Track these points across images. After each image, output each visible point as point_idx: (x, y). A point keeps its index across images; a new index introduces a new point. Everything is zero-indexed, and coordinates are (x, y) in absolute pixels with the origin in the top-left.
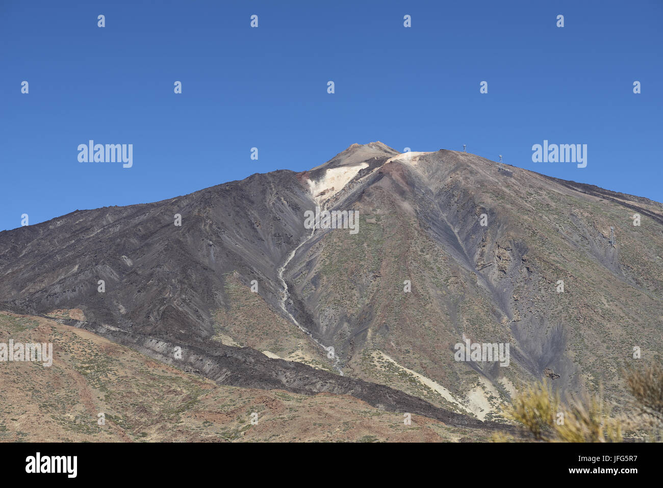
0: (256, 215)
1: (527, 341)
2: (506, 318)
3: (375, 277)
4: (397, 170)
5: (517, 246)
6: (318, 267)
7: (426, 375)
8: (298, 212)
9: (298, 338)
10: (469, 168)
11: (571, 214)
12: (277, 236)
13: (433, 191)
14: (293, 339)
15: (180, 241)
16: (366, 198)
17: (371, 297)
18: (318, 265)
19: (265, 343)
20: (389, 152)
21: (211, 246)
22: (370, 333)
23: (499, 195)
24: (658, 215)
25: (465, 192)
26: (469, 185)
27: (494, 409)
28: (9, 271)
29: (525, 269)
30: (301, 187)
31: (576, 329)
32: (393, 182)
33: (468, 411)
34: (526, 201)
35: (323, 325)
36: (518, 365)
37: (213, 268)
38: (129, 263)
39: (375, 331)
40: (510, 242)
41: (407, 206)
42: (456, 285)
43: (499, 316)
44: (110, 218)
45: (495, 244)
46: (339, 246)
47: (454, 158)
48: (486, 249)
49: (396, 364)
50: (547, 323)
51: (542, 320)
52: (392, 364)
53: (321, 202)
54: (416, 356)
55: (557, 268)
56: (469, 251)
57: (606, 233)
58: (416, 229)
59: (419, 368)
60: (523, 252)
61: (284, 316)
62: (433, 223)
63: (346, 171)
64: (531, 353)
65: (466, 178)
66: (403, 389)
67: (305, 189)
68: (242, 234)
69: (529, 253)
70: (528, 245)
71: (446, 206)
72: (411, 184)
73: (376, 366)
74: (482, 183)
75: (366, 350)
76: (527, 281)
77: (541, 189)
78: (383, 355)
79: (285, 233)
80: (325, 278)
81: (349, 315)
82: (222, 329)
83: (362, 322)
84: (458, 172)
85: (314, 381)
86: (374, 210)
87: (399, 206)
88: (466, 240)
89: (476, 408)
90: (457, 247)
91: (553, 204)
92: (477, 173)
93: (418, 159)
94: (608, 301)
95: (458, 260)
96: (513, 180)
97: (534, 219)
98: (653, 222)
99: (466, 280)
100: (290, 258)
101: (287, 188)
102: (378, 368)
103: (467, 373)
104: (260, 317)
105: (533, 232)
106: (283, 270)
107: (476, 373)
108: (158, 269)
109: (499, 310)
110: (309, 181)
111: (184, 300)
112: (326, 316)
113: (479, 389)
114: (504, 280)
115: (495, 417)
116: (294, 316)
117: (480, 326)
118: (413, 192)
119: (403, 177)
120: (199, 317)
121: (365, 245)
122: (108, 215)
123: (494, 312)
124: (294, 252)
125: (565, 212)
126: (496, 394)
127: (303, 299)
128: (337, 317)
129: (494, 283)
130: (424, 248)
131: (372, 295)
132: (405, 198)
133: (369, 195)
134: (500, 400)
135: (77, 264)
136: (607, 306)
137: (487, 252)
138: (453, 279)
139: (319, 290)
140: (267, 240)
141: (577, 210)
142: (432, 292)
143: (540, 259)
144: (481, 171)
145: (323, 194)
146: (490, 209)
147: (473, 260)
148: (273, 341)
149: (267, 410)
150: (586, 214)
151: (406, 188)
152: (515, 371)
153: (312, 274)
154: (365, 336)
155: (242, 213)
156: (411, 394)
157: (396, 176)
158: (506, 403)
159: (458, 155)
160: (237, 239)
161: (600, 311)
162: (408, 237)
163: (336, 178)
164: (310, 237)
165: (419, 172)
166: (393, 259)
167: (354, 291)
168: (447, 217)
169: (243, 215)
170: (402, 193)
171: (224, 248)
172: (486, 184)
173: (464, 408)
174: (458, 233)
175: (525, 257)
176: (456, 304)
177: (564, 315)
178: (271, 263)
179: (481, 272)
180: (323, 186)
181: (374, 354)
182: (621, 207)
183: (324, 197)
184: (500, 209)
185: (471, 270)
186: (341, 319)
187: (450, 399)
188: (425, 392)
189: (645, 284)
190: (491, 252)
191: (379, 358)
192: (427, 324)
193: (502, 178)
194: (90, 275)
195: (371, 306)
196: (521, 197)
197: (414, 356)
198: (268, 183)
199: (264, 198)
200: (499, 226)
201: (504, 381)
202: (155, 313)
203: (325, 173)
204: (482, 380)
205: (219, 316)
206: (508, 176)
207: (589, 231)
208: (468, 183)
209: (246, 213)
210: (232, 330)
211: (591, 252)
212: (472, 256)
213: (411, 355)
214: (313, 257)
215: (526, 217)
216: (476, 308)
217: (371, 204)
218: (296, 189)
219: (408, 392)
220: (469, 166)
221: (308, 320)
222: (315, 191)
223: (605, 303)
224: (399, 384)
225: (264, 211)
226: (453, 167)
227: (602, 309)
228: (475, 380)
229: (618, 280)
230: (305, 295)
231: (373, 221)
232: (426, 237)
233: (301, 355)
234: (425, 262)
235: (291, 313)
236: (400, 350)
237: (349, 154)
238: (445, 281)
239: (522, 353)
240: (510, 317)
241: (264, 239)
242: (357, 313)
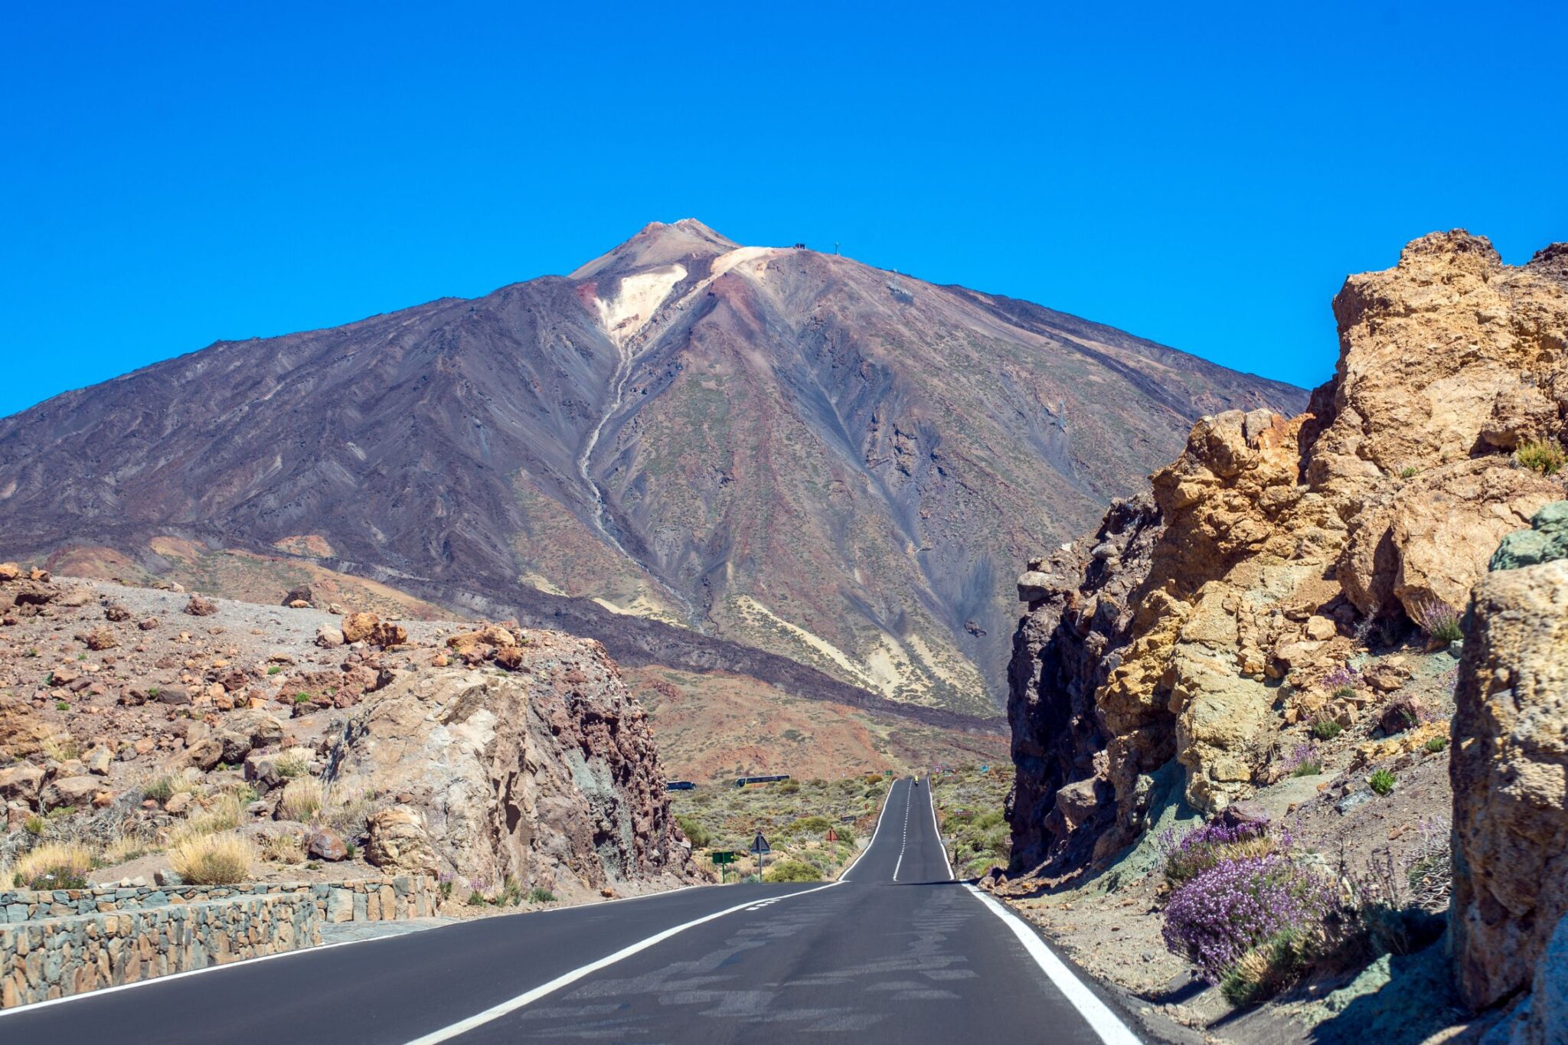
0: (530, 368)
1: (941, 580)
2: (911, 545)
3: (725, 480)
4: (737, 290)
5: (924, 432)
6: (639, 462)
7: (813, 631)
8: (591, 361)
9: (636, 577)
10: (846, 289)
11: (1003, 375)
12: (567, 404)
13: (794, 327)
14: (629, 580)
15: (431, 419)
16: (696, 343)
17: (723, 513)
18: (640, 459)
19: (593, 586)
20: (712, 241)
21: (478, 427)
22: (730, 569)
23: (894, 340)
24: (1133, 370)
25: (844, 335)
26: (849, 322)
27: (904, 681)
28: (162, 462)
29: (937, 470)
30: (587, 314)
31: (1007, 564)
32: (734, 314)
33: (872, 682)
34: (935, 350)
35: (662, 554)
36: (931, 616)
37: (489, 463)
38: (360, 454)
39: (737, 566)
40: (914, 425)
41: (759, 360)
42: (841, 495)
43: (902, 543)
44: (284, 362)
45: (891, 427)
46: (667, 427)
47: (823, 269)
48: (879, 435)
49: (772, 617)
50: (968, 555)
51: (961, 549)
52: (767, 616)
53: (622, 340)
54: (797, 603)
55: (981, 470)
56: (854, 436)
57: (1052, 407)
58: (777, 402)
59: (802, 621)
60: (933, 442)
61: (607, 542)
62: (799, 389)
63: (653, 283)
64: (946, 598)
65: (843, 309)
66: (787, 654)
67: (592, 317)
68: (516, 402)
69: (942, 446)
70: (941, 431)
71: (814, 356)
72: (760, 317)
73: (746, 619)
74: (867, 317)
75: (728, 597)
76: (940, 489)
77: (956, 327)
78: (752, 602)
79: (578, 399)
80: (653, 480)
81: (696, 541)
82: (529, 564)
83: (717, 550)
84: (831, 296)
85: (687, 649)
86: (711, 366)
87: (747, 360)
88: (849, 417)
89: (881, 679)
90: (837, 429)
91: (975, 355)
92: (859, 299)
93: (764, 266)
94: (1052, 522)
95: (842, 454)
96: (914, 312)
97: (948, 384)
98: (1124, 384)
99: (854, 486)
100: (593, 442)
101: (567, 317)
102: (749, 622)
103: (865, 628)
104: (578, 546)
105: (948, 409)
106: (586, 463)
107: (876, 629)
108: (413, 468)
109: (901, 533)
110: (597, 301)
111: (468, 522)
112: (664, 542)
113: (882, 651)
114: (906, 486)
115: (907, 691)
116: (619, 541)
117: (878, 558)
118: (765, 332)
119: (748, 304)
120: (494, 547)
121: (705, 426)
122: (280, 355)
123: (895, 536)
124: (597, 433)
125: (993, 370)
126: (905, 659)
127: (626, 514)
128: (680, 543)
129: (893, 490)
130: (791, 434)
131: (725, 509)
132: (755, 345)
133: (701, 339)
134: (911, 668)
135: (276, 455)
136: (1050, 529)
137: (880, 439)
138: (836, 484)
139: (648, 500)
140: (554, 411)
141: (1010, 368)
142: (808, 505)
143: (957, 455)
144: (864, 294)
145: (621, 326)
146: (883, 367)
147: (860, 451)
148: (603, 582)
149: (662, 697)
150: (1024, 374)
151: (754, 326)
152: (927, 625)
153: (633, 473)
154: (724, 574)
155: (508, 365)
156: (799, 661)
157: (736, 301)
158: (919, 672)
159: (827, 262)
160: (510, 411)
161: (1041, 537)
162: (766, 415)
163: (638, 296)
164: (616, 406)
165: (769, 291)
166: (748, 452)
167: (698, 503)
168: (818, 376)
169: (511, 367)
170: (750, 336)
171: (498, 431)
172: (874, 320)
173: (866, 679)
174: (837, 404)
175: (936, 451)
176: (843, 525)
177: (991, 542)
178: (567, 451)
179: (873, 471)
180: (621, 312)
181: (740, 602)
182: (1078, 356)
183: (625, 331)
184: (897, 366)
185: (859, 470)
186: (686, 545)
187: (847, 665)
188: (816, 658)
189: (1106, 492)
190: (887, 440)
191: (749, 607)
192: (806, 555)
193: (898, 306)
194: (315, 479)
195: (725, 526)
196: (927, 343)
197: (793, 604)
198: (534, 305)
199: (536, 336)
200: (897, 397)
201: (914, 639)
202: (434, 543)
203: (620, 286)
204: (886, 639)
205: (521, 544)
206: (906, 304)
207: (1028, 403)
208: (846, 317)
209: (514, 365)
210: (543, 565)
211: (1029, 438)
212: (860, 446)
213: (789, 601)
214: (630, 444)
215: (935, 381)
216: (871, 530)
217: (705, 354)
218: (581, 318)
219: (795, 658)
220: (846, 285)
221: (638, 547)
222: (609, 321)
223: (1049, 525)
224: (783, 646)
225: (539, 359)
226: (822, 286)
227: (1043, 534)
228: (877, 637)
229: (1067, 487)
230: (627, 507)
231: (712, 384)
232: (793, 415)
233: (647, 605)
234: (795, 458)
235: (612, 535)
236: (774, 595)
237: (647, 243)
238: (824, 487)
239: (935, 598)
240: (917, 544)
241: (548, 409)
242: (706, 536)
